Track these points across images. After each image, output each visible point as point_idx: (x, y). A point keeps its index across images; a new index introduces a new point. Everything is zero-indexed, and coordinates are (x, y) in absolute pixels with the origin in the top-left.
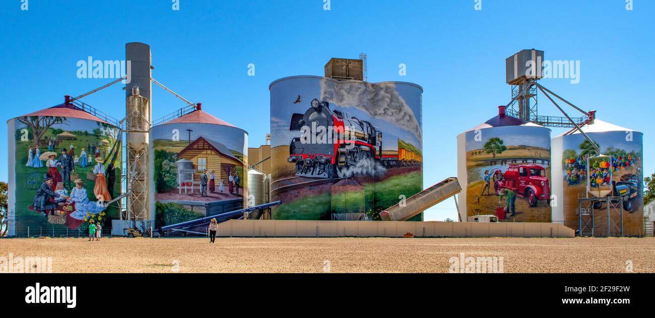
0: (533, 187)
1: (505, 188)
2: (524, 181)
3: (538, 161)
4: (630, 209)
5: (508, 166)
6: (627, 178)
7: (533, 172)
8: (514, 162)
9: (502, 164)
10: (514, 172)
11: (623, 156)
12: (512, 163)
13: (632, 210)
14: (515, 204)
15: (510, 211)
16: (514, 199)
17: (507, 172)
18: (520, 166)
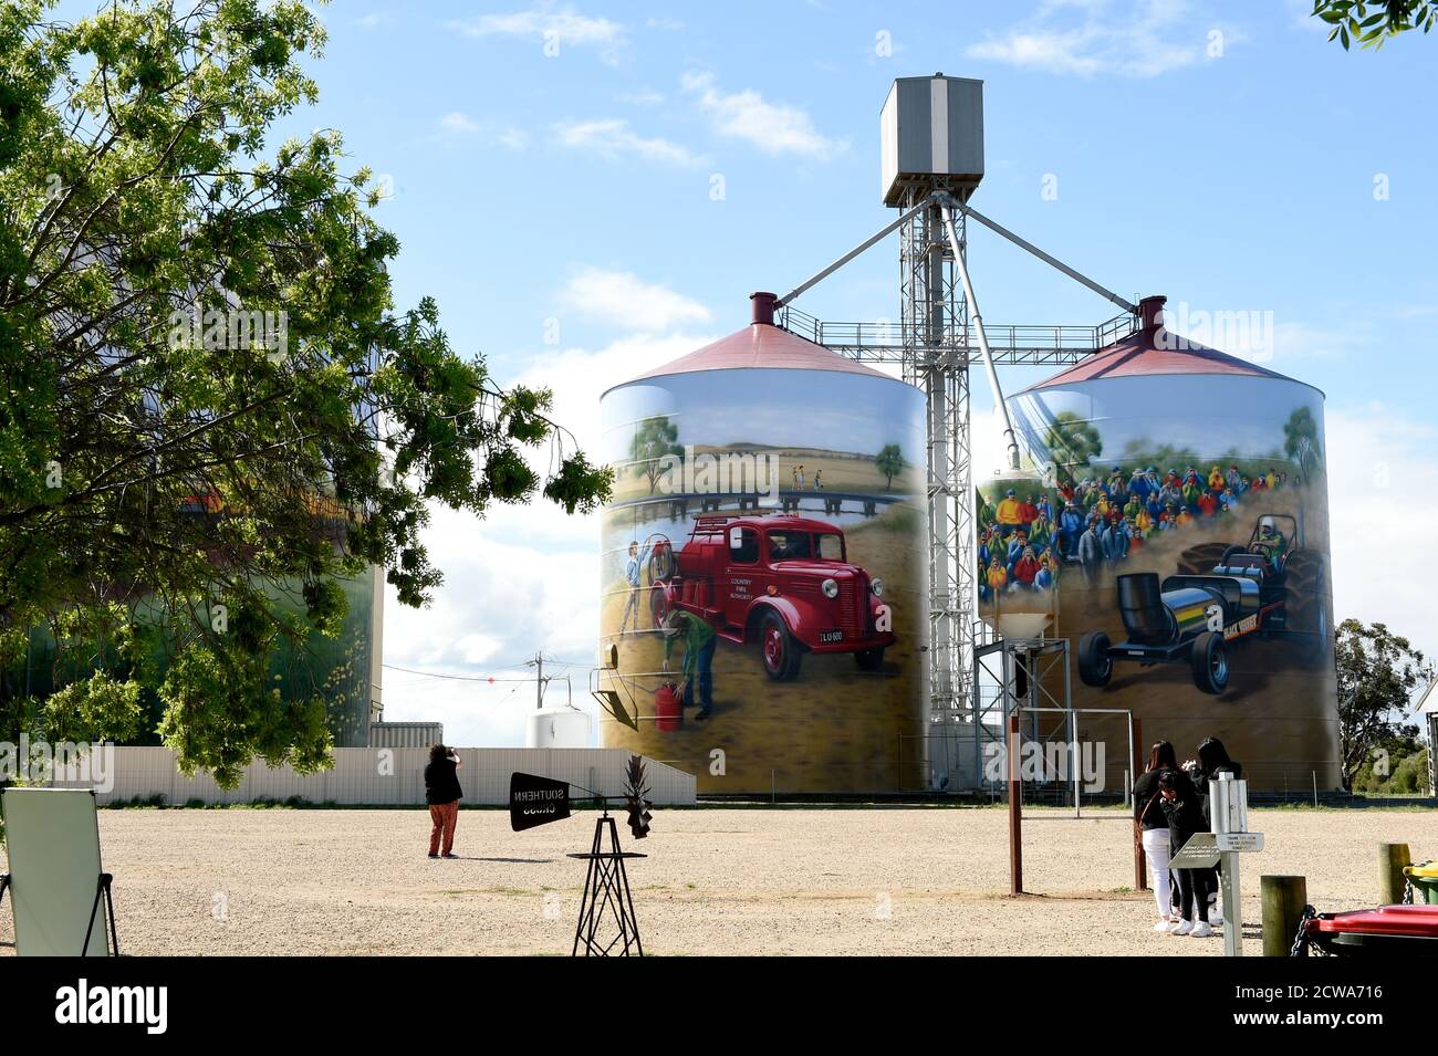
0: (783, 604)
1: (681, 608)
2: (747, 582)
3: (804, 503)
4: (1223, 687)
5: (691, 524)
6: (1212, 558)
7: (781, 542)
8: (710, 509)
9: (673, 517)
10: (709, 545)
11: (1188, 473)
12: (705, 510)
13: (1229, 690)
14: (713, 669)
15: (697, 699)
16: (708, 651)
17: (689, 546)
18: (730, 521)
